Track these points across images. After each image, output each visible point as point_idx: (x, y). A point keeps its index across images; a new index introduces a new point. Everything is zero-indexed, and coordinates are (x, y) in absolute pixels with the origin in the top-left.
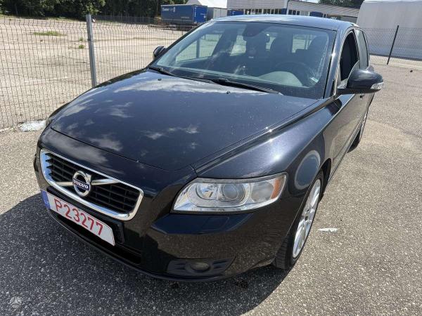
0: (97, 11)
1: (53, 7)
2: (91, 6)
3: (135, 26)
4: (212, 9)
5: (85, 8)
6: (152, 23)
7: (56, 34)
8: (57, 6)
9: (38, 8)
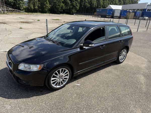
0: (76, 11)
1: (62, 11)
2: (74, 10)
3: (88, 16)
4: (115, 10)
5: (72, 11)
6: (93, 15)
7: (58, 20)
8: (64, 10)
9: (58, 11)
